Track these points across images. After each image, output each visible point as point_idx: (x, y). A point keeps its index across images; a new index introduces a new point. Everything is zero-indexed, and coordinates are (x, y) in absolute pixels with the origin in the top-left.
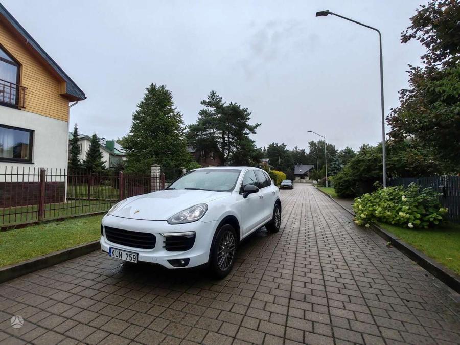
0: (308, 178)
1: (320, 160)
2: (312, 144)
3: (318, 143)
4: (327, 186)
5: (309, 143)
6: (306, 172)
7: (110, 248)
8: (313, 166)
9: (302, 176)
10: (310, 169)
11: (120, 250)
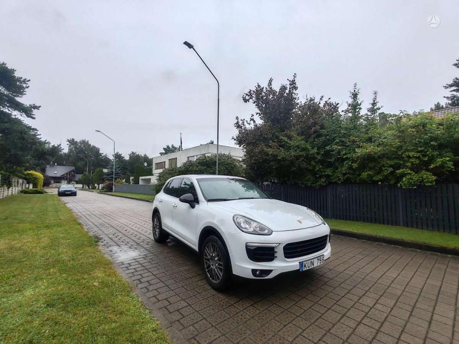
0: (66, 182)
1: (83, 162)
2: (72, 142)
3: (80, 143)
4: (114, 190)
5: (68, 141)
6: (64, 175)
7: (301, 264)
8: (73, 168)
9: (58, 180)
10: (71, 172)
11: (311, 260)
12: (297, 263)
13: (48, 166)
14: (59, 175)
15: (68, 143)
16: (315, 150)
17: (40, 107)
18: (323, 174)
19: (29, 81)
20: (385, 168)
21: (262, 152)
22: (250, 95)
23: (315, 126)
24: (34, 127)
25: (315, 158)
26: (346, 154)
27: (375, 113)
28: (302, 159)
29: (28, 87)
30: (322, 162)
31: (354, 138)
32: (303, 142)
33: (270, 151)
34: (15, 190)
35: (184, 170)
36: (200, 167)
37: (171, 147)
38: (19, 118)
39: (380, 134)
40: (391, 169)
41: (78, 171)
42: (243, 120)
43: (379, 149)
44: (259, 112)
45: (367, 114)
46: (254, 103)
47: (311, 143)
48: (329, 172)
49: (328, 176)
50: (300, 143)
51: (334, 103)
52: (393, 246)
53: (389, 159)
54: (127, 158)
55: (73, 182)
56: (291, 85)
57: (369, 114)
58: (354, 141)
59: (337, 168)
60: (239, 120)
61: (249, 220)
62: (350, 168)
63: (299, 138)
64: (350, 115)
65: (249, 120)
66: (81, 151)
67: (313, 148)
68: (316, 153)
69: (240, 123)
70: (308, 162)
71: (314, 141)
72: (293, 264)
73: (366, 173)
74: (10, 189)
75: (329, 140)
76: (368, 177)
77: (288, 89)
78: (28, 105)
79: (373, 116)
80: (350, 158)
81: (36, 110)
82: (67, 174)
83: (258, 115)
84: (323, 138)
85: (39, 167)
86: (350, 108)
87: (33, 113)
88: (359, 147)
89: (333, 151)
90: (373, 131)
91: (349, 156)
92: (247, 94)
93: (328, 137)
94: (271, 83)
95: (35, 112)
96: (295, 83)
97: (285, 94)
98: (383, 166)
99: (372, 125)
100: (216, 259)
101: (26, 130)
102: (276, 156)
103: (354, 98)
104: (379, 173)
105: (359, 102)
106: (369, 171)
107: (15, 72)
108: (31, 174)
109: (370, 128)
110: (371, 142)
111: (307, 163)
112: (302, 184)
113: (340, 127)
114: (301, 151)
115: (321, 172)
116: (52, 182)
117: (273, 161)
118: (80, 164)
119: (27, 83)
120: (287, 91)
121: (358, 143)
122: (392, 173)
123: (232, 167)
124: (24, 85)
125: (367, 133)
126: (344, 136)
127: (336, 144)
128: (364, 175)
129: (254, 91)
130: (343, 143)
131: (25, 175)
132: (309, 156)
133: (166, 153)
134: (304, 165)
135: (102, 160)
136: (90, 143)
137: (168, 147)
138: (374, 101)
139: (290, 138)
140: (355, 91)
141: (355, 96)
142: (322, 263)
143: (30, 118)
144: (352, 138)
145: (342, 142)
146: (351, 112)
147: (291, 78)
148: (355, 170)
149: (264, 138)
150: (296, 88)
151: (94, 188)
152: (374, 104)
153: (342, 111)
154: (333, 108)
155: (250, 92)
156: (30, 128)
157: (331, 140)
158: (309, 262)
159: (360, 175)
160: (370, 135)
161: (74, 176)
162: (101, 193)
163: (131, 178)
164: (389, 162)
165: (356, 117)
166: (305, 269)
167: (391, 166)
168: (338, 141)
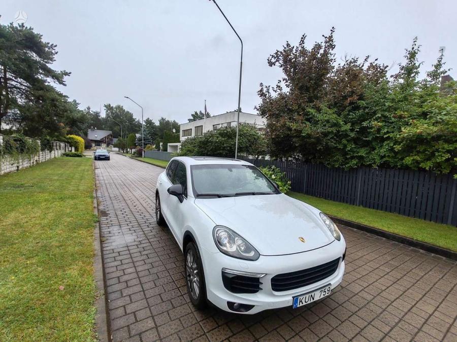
0: (105, 145)
1: (118, 127)
2: (108, 107)
3: (116, 108)
4: (143, 156)
5: (105, 106)
6: (103, 138)
7: (295, 299)
8: (110, 132)
9: (98, 143)
10: (108, 136)
11: (312, 292)
12: (290, 298)
13: (89, 130)
14: (99, 139)
15: (105, 108)
16: (348, 126)
17: (70, 73)
18: (355, 155)
19: (56, 46)
20: (440, 154)
21: (284, 125)
22: (277, 56)
23: (351, 96)
24: (66, 95)
25: (347, 136)
26: (388, 132)
27: (437, 78)
28: (331, 136)
29: (56, 53)
30: (355, 141)
31: (402, 113)
32: (335, 116)
33: (294, 126)
34: (57, 153)
35: (204, 141)
36: (220, 138)
37: (199, 114)
38: (52, 85)
39: (440, 108)
40: (448, 156)
41: (115, 135)
42: (268, 88)
43: (435, 129)
44: (286, 77)
45: (425, 81)
46: (281, 66)
47: (345, 116)
48: (362, 152)
49: (361, 158)
50: (331, 117)
51: (381, 65)
52: (433, 255)
53: (448, 141)
54: (157, 124)
55: (111, 146)
56: (326, 42)
57: (429, 79)
58: (401, 117)
59: (374, 149)
60: (264, 87)
61: (233, 235)
62: (392, 149)
63: (330, 111)
64: (401, 81)
65: (275, 87)
66: (116, 116)
67: (346, 123)
68: (350, 129)
69: (265, 90)
70: (338, 139)
71: (349, 115)
72: (284, 299)
73: (412, 158)
74: (53, 152)
75: (368, 113)
76: (414, 163)
77: (324, 47)
78: (60, 72)
79: (433, 82)
80: (392, 138)
81: (67, 76)
82: (105, 137)
83: (285, 81)
84: (360, 111)
85: (82, 131)
86: (403, 71)
87: (63, 80)
88: (407, 125)
89: (371, 128)
90: (430, 104)
91: (391, 135)
92: (273, 56)
93: (367, 110)
94: (303, 41)
95: (66, 78)
96: (332, 41)
97: (319, 55)
98: (437, 150)
99: (430, 95)
100: (195, 272)
101: (58, 97)
102: (301, 132)
103: (410, 59)
104: (428, 159)
105: (417, 65)
106: (415, 155)
107: (42, 37)
108: (72, 138)
109: (427, 100)
110: (425, 118)
111: (336, 141)
112: (328, 164)
113: (385, 97)
114: (332, 127)
115: (354, 152)
116: (94, 145)
117: (296, 136)
118: (116, 128)
119: (54, 48)
120: (322, 51)
121: (406, 120)
122: (448, 160)
123: (255, 139)
124: (53, 51)
125: (421, 107)
126: (389, 109)
127: (376, 119)
128: (408, 160)
129: (281, 52)
130: (385, 119)
131: (67, 139)
132: (340, 133)
133: (194, 120)
134: (332, 144)
135: (135, 126)
136: (124, 108)
137: (196, 113)
138: (439, 61)
139: (319, 110)
140: (413, 48)
141: (412, 55)
142: (327, 295)
143: (62, 85)
144: (399, 113)
145: (385, 117)
146: (403, 78)
147: (328, 34)
148: (396, 153)
149: (289, 109)
150: (333, 47)
151: (127, 152)
152: (438, 66)
153: (392, 76)
154: (379, 72)
155: (276, 53)
156: (61, 95)
157: (371, 115)
158: (307, 296)
159: (402, 159)
160: (425, 109)
161: (112, 140)
162: (132, 158)
163: (161, 144)
164: (446, 146)
165: (409, 85)
166: (301, 305)
167: (449, 151)
168: (380, 115)
